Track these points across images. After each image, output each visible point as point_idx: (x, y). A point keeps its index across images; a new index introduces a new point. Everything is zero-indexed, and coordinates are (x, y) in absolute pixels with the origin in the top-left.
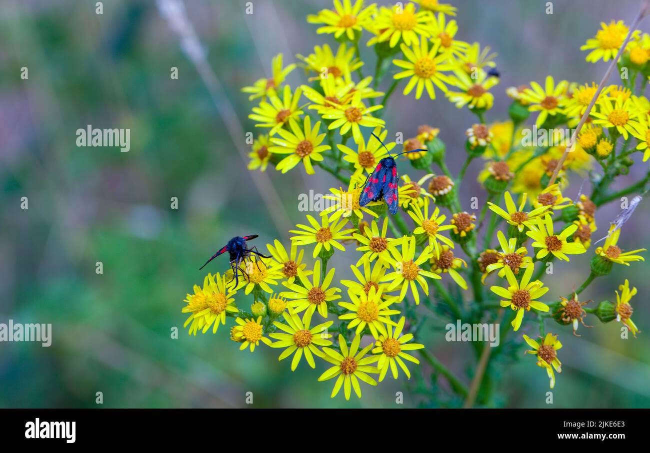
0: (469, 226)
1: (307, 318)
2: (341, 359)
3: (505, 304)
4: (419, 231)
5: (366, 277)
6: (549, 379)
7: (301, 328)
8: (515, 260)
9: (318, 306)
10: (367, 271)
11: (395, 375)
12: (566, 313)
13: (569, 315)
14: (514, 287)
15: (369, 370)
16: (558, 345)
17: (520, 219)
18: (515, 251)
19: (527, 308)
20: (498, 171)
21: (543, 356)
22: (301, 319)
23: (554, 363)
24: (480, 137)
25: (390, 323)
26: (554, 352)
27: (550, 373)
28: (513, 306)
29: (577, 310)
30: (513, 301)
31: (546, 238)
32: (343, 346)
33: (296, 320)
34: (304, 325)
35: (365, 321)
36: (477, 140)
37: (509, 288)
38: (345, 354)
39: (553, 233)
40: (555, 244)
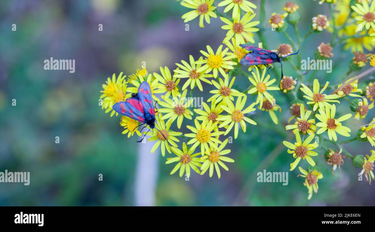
0: (290, 87)
1: (169, 124)
2: (182, 154)
3: (289, 152)
4: (252, 91)
5: (211, 109)
6: (308, 194)
7: (164, 128)
8: (305, 127)
9: (179, 116)
10: (213, 106)
11: (211, 174)
12: (331, 160)
13: (332, 162)
14: (298, 144)
15: (197, 164)
16: (321, 176)
17: (318, 99)
18: (308, 120)
19: (303, 158)
20: (323, 51)
21: (308, 181)
22: (165, 123)
23: (314, 185)
24: (319, 25)
25: (217, 141)
26: (316, 180)
27: (310, 191)
28: (294, 155)
29: (338, 161)
30: (295, 152)
31: (329, 119)
32: (185, 148)
33: (162, 123)
34: (166, 127)
35: (200, 141)
36: (317, 26)
37: (295, 143)
38: (185, 152)
39: (334, 117)
40: (332, 126)
